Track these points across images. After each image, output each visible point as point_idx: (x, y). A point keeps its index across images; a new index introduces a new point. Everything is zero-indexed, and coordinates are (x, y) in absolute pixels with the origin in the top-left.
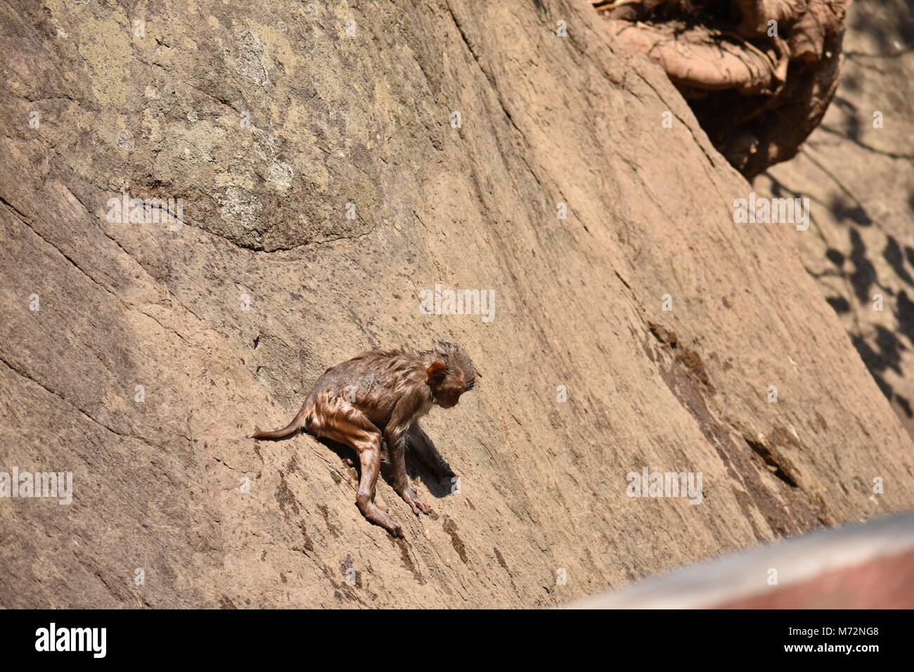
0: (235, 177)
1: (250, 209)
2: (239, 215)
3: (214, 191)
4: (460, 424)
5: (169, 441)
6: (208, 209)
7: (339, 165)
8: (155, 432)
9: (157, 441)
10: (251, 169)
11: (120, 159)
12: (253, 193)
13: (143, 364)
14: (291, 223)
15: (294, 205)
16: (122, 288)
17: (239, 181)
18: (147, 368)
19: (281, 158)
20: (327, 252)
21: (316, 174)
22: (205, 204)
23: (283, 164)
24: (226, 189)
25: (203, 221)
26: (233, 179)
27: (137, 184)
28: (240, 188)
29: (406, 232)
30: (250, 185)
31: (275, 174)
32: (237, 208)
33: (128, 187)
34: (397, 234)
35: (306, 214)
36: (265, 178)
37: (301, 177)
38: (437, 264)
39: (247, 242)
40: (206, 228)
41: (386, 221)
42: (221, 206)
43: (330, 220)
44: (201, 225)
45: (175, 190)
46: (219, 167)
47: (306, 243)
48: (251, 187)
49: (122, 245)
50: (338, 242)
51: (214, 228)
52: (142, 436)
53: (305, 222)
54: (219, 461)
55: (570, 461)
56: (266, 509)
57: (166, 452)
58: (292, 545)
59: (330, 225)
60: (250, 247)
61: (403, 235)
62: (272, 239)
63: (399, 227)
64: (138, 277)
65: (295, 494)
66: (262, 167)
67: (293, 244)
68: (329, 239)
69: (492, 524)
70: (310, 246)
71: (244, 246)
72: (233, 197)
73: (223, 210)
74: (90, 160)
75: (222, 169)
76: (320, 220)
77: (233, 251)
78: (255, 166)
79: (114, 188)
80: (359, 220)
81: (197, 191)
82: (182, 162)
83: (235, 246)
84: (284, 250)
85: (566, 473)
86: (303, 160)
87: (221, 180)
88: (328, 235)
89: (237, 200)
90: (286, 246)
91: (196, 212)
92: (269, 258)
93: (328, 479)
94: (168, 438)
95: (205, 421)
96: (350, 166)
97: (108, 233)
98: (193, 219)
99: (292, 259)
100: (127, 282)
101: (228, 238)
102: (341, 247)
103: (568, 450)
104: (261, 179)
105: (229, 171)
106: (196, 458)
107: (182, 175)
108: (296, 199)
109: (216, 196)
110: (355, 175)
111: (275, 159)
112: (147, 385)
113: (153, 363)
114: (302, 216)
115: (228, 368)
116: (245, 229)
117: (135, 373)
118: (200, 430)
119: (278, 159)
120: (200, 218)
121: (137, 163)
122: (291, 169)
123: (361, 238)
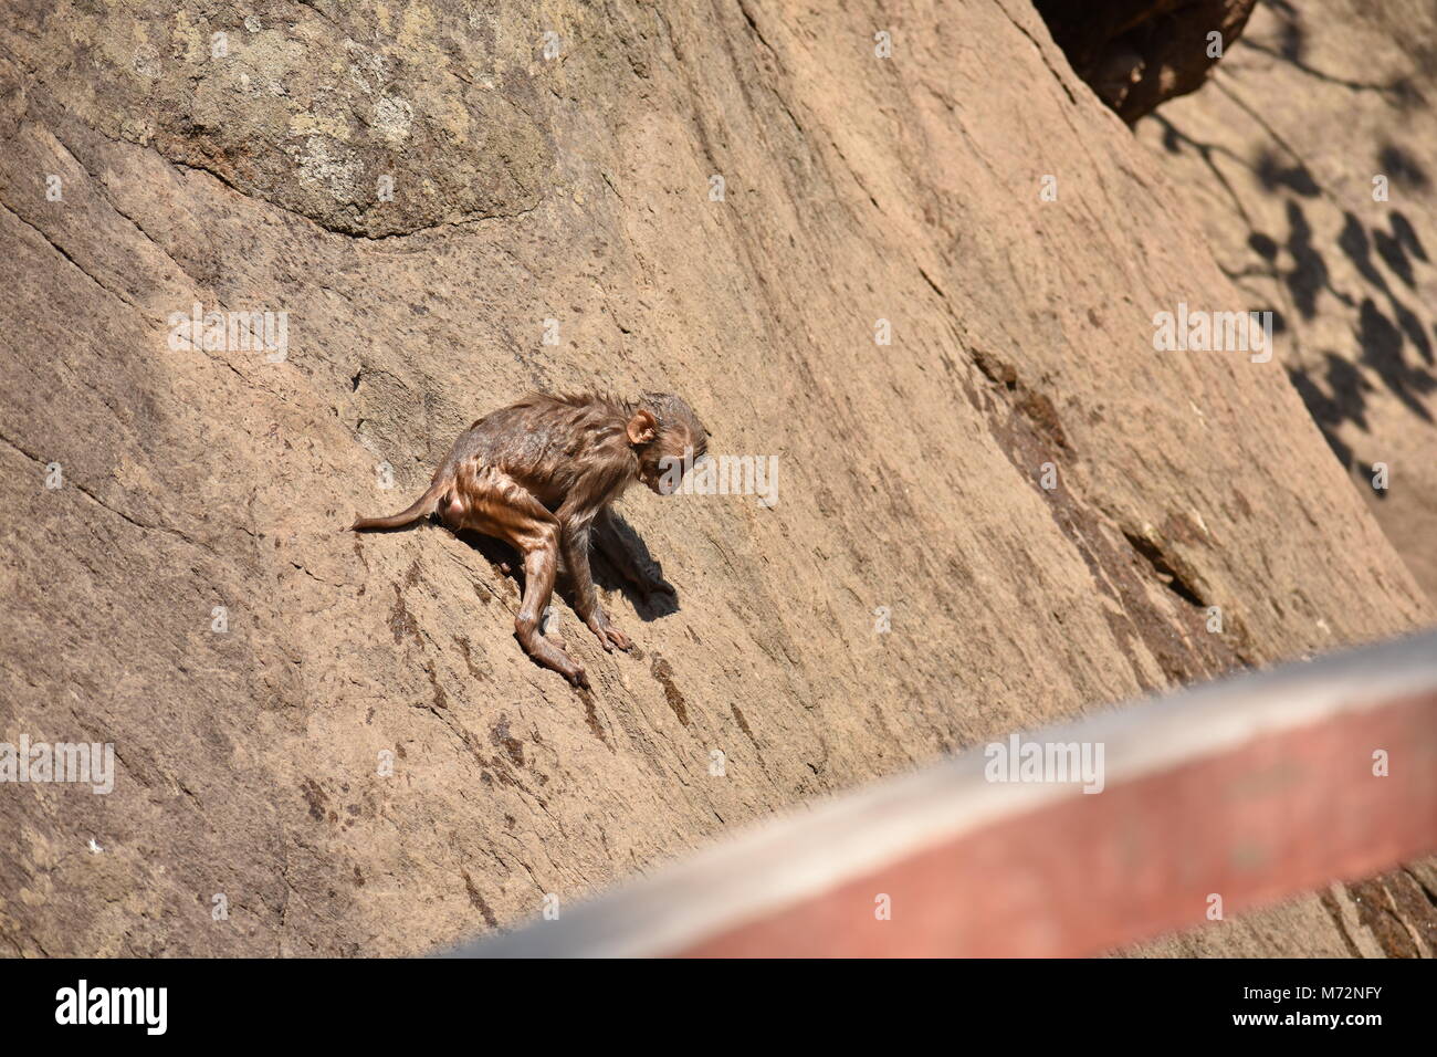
0: (320, 120)
1: (345, 171)
2: (328, 180)
3: (288, 142)
4: (678, 510)
5: (219, 537)
6: (279, 170)
7: (485, 101)
8: (197, 523)
9: (201, 535)
10: (346, 107)
11: (139, 91)
12: (348, 145)
13: (178, 415)
14: (409, 193)
15: (414, 164)
16: (144, 295)
17: (328, 126)
18: (183, 423)
19: (394, 90)
20: (467, 240)
21: (449, 116)
22: (273, 163)
23: (397, 100)
24: (306, 138)
25: (271, 189)
26: (318, 123)
27: (166, 131)
28: (329, 137)
29: (592, 207)
30: (345, 133)
31: (384, 115)
32: (324, 169)
33: (151, 135)
34: (578, 210)
35: (434, 178)
36: (369, 121)
37: (425, 121)
38: (639, 257)
39: (341, 223)
40: (275, 202)
41: (560, 191)
42: (299, 165)
43: (472, 188)
44: (268, 195)
45: (226, 141)
46: (295, 104)
47: (434, 224)
48: (347, 136)
49: (144, 227)
50: (485, 223)
51: (288, 201)
52: (177, 529)
53: (433, 192)
54: (298, 567)
55: (849, 566)
56: (373, 643)
57: (216, 553)
58: (413, 700)
59: (471, 197)
60: (346, 231)
61: (587, 212)
62: (380, 219)
63: (581, 200)
64: (168, 278)
65: (418, 619)
66: (363, 105)
67: (413, 226)
68: (469, 218)
69: (727, 667)
70: (440, 230)
71: (336, 230)
72: (319, 152)
73: (303, 172)
74: (91, 93)
75: (300, 107)
76: (456, 189)
77: (318, 237)
78: (352, 102)
79: (130, 137)
80: (517, 188)
81: (262, 143)
82: (237, 96)
83: (321, 230)
84: (398, 236)
85: (844, 586)
86: (428, 94)
87: (299, 124)
88: (468, 213)
89: (324, 157)
90: (402, 230)
91: (259, 174)
92: (375, 249)
93: (471, 596)
94: (218, 532)
95: (276, 505)
96: (502, 102)
97: (121, 209)
98: (255, 186)
99: (411, 250)
100: (152, 285)
101: (311, 217)
102: (491, 231)
103: (847, 550)
104: (362, 123)
105: (311, 110)
106: (263, 563)
107: (237, 116)
108: (418, 155)
109: (291, 150)
110: (510, 117)
111: (384, 92)
112: (185, 448)
113: (193, 413)
114: (427, 182)
115: (312, 422)
116: (337, 202)
117: (165, 430)
118: (269, 519)
119: (388, 91)
120: (267, 185)
121: (165, 98)
122: (409, 108)
123: (521, 217)
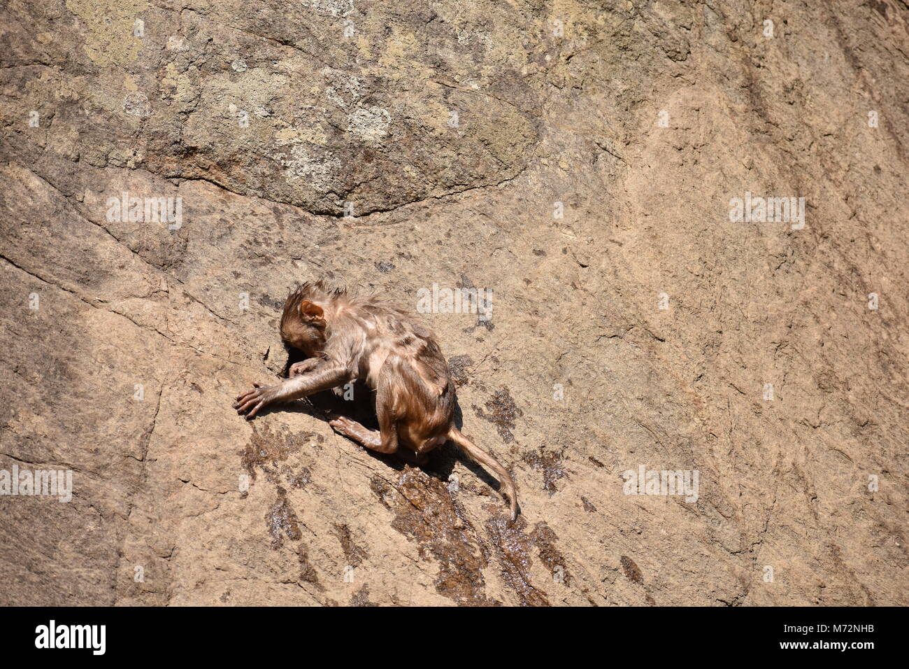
0: (301, 132)
1: (324, 168)
2: (309, 176)
3: (274, 151)
5: (108, 464)
6: (268, 173)
7: (468, 100)
8: (88, 456)
9: (90, 465)
10: (322, 119)
11: (129, 128)
12: (327, 148)
13: (91, 373)
14: (391, 179)
15: (394, 156)
16: (97, 282)
17: (307, 135)
18: (93, 379)
19: (370, 101)
20: (447, 208)
21: (429, 115)
22: (263, 168)
23: (374, 109)
24: (291, 146)
25: (261, 188)
26: (299, 134)
27: (158, 155)
28: (309, 143)
29: (576, 171)
30: (323, 139)
31: (359, 121)
32: (306, 168)
33: (140, 159)
34: (561, 174)
35: (415, 165)
36: (343, 128)
37: (404, 121)
38: (628, 203)
39: (323, 207)
40: (266, 197)
41: (544, 161)
42: (285, 168)
43: (452, 168)
44: (260, 193)
45: (218, 156)
46: (280, 121)
47: (417, 199)
48: (324, 141)
49: (111, 230)
50: (466, 194)
51: (278, 195)
52: (66, 462)
53: (414, 175)
54: (186, 482)
56: (245, 536)
57: (102, 477)
58: (281, 578)
59: (451, 175)
60: (329, 213)
61: (572, 175)
62: (361, 201)
63: (565, 166)
64: (122, 267)
65: (298, 514)
66: (337, 116)
67: (396, 203)
68: (451, 191)
69: (624, 528)
70: (424, 203)
71: (320, 213)
72: (301, 156)
73: (289, 172)
74: (74, 134)
75: (284, 123)
76: (436, 171)
77: (303, 220)
78: (327, 115)
79: (117, 163)
80: (497, 163)
81: (250, 154)
82: (225, 121)
83: (308, 214)
84: (382, 211)
86: (414, 104)
87: (283, 137)
88: (450, 187)
89: (306, 159)
90: (384, 207)
91: (251, 178)
92: (359, 224)
94: (108, 461)
95: (171, 435)
96: (487, 99)
97: (93, 219)
98: (249, 187)
99: (394, 221)
100: (105, 274)
101: (299, 205)
102: (470, 200)
103: (846, 419)
104: (338, 130)
105: (293, 125)
106: (150, 482)
107: (225, 138)
108: (399, 149)
109: (277, 157)
110: (495, 108)
111: (360, 104)
112: (92, 398)
113: (107, 370)
114: (407, 168)
115: (223, 367)
116: (317, 192)
117: (75, 386)
118: (162, 446)
119: (364, 103)
120: (258, 185)
121: (154, 130)
122: (386, 113)
123: (502, 186)
